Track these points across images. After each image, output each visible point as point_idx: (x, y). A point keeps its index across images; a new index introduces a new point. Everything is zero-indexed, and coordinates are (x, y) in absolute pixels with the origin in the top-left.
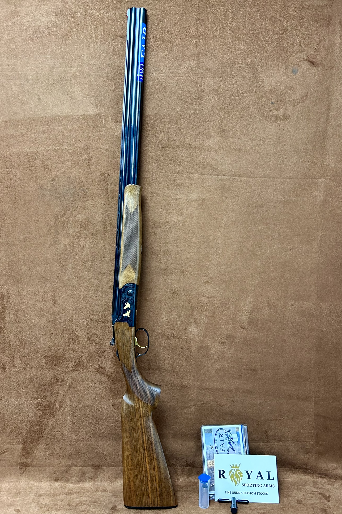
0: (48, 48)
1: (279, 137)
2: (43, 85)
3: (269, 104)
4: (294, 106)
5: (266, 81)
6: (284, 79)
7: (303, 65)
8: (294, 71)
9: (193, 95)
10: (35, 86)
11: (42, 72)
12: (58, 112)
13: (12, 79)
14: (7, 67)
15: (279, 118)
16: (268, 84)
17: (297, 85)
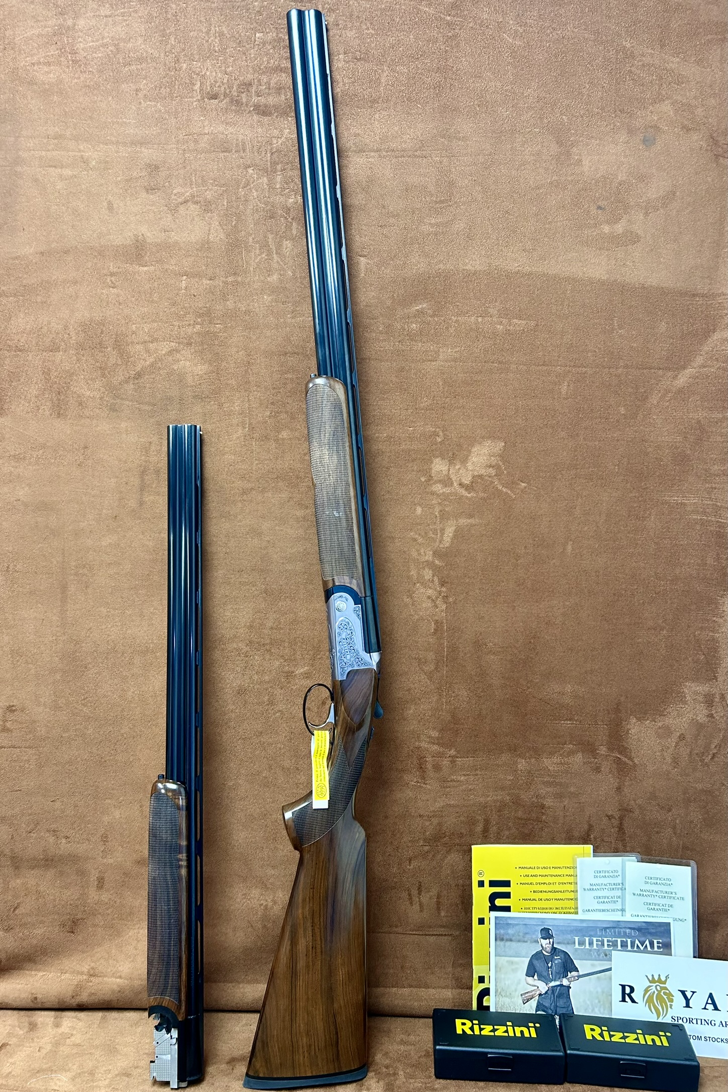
0: (130, 103)
2: (119, 179)
3: (593, 211)
4: (646, 214)
5: (586, 162)
6: (626, 156)
7: (667, 128)
8: (648, 141)
9: (432, 195)
10: (103, 181)
11: (117, 152)
12: (148, 234)
13: (55, 167)
14: (45, 141)
15: (615, 240)
16: (591, 168)
17: (654, 171)
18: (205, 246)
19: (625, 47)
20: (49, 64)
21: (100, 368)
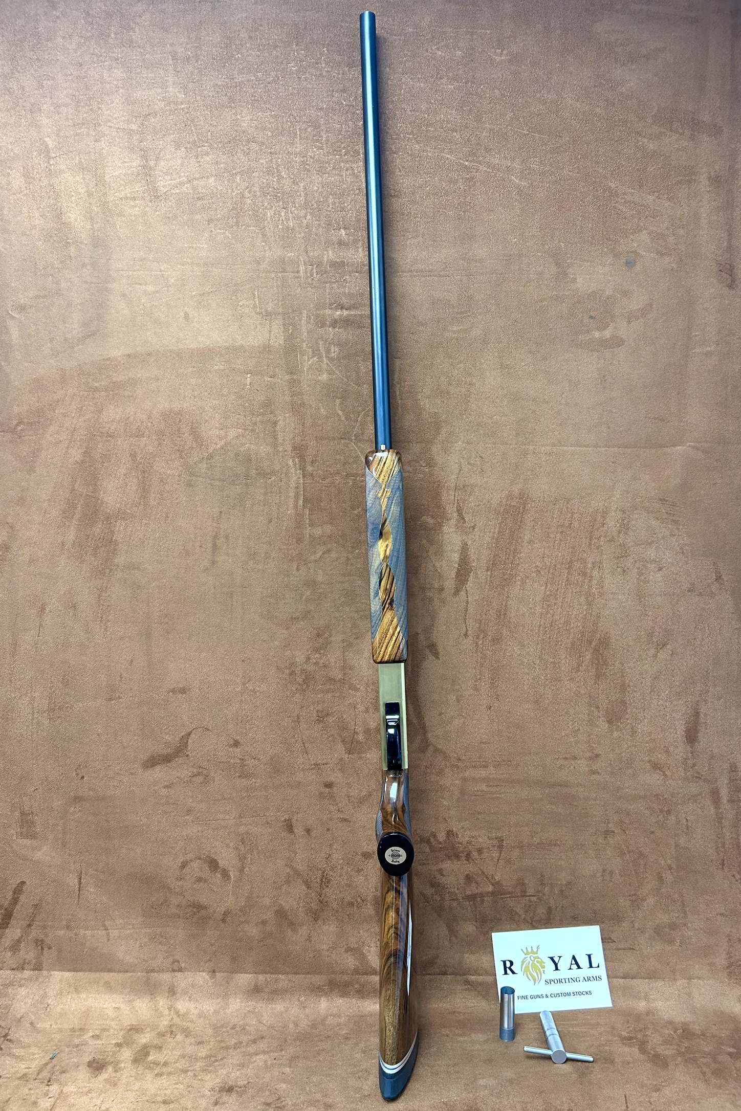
0: (203, 231)
1: (604, 376)
2: (194, 293)
3: (586, 319)
4: (629, 322)
5: (579, 280)
6: (611, 276)
7: (645, 253)
8: (629, 263)
9: (454, 307)
10: (180, 296)
11: (192, 271)
12: (219, 339)
13: (140, 284)
14: (132, 263)
15: (604, 344)
16: (584, 284)
17: (635, 288)
18: (266, 349)
19: (610, 187)
20: (134, 199)
21: (179, 450)
